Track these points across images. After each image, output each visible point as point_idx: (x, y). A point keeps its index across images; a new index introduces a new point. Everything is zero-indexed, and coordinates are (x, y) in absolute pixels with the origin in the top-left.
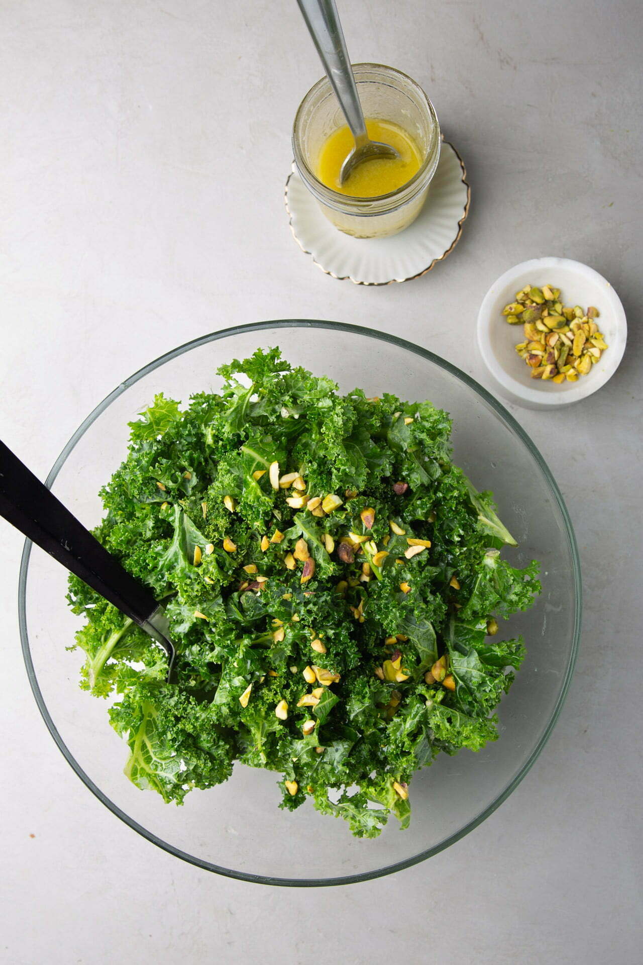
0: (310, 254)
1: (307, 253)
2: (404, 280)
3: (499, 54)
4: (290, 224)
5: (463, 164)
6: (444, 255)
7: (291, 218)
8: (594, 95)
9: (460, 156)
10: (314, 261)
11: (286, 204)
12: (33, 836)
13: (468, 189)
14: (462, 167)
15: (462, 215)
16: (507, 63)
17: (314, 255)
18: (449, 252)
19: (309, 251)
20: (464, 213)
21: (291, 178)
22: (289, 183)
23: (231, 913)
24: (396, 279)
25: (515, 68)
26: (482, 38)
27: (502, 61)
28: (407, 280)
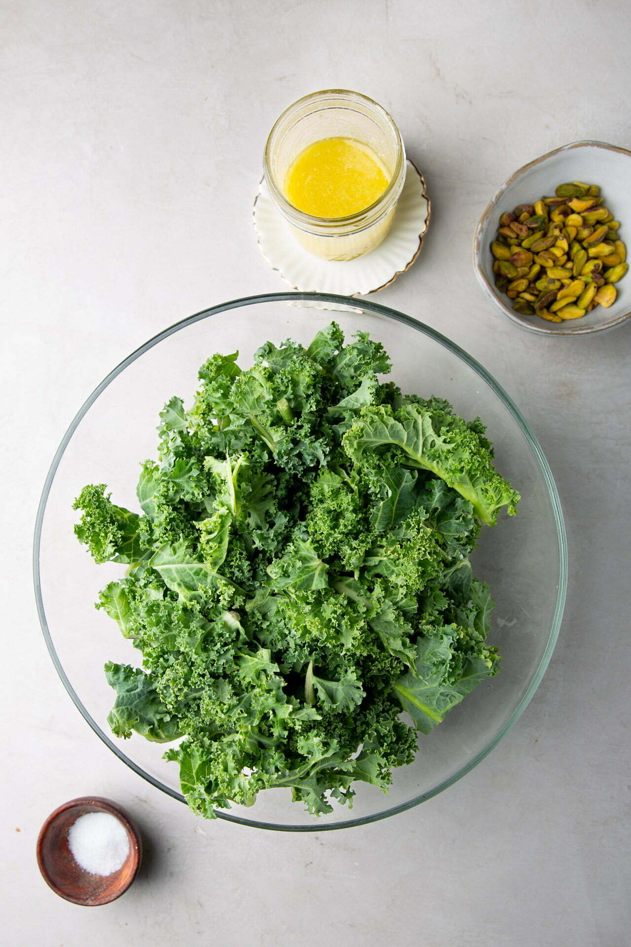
0: (278, 270)
1: (275, 269)
2: (368, 292)
3: (455, 89)
4: (259, 242)
5: (423, 179)
6: (406, 267)
7: (259, 237)
8: (547, 127)
9: (420, 172)
10: (282, 277)
11: (255, 224)
12: (18, 830)
13: (428, 203)
14: (422, 182)
15: (422, 228)
16: (463, 98)
17: (281, 271)
18: (411, 264)
19: (277, 268)
20: (425, 226)
21: (258, 198)
22: (257, 203)
23: (201, 906)
24: (360, 292)
25: (470, 102)
26: (438, 74)
27: (457, 96)
28: (371, 292)
